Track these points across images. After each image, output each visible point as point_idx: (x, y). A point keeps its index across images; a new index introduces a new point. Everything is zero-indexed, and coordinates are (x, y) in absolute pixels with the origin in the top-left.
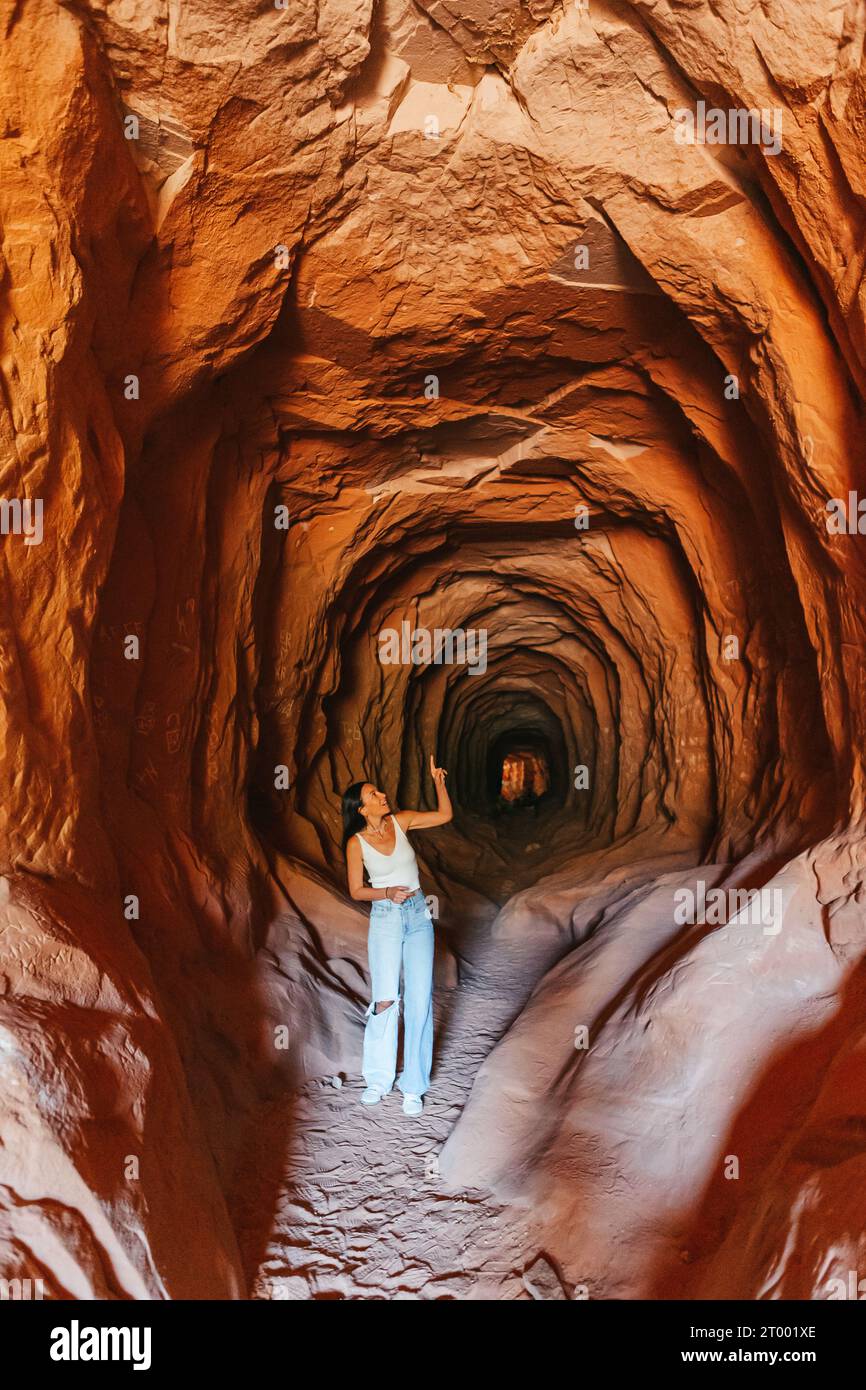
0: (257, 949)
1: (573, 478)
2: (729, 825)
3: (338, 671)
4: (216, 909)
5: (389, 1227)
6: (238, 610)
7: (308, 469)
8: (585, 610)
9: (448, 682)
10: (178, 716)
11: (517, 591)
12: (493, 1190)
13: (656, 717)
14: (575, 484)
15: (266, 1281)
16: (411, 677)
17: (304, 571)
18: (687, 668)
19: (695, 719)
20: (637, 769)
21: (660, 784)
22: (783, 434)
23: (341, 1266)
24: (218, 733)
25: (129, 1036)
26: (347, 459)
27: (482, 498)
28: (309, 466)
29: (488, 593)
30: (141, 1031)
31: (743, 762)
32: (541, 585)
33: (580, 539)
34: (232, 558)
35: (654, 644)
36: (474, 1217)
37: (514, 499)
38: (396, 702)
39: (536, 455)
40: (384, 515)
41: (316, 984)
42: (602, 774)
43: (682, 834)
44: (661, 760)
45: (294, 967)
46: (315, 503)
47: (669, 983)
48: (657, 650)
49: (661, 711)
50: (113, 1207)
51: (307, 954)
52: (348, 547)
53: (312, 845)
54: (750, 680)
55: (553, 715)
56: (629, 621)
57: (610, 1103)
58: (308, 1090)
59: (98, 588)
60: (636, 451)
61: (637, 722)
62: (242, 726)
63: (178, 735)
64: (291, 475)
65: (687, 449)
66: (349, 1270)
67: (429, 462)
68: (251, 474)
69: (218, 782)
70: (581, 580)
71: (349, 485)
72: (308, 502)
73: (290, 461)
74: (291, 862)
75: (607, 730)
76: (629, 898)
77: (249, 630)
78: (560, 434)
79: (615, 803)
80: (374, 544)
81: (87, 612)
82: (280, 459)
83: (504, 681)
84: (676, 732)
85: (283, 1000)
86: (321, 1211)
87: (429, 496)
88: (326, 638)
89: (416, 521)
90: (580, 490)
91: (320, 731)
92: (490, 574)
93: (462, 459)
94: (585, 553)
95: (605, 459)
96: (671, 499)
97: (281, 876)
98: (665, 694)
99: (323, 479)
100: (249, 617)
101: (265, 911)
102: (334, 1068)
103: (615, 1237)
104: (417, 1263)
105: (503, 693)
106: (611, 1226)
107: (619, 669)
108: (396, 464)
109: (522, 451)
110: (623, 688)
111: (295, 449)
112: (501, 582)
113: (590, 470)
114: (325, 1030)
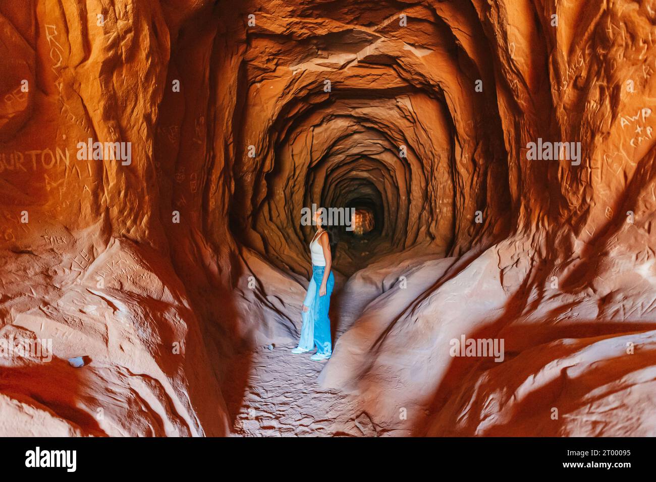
0: (234, 288)
1: (394, 66)
2: (460, 240)
3: (273, 160)
4: (215, 268)
5: (295, 403)
6: (225, 124)
7: (260, 55)
8: (396, 136)
9: (327, 172)
10: (196, 175)
11: (363, 126)
12: (342, 389)
13: (429, 190)
14: (395, 69)
15: (240, 421)
16: (309, 166)
17: (257, 108)
18: (445, 165)
19: (447, 190)
20: (418, 215)
21: (428, 222)
22: (501, 42)
23: (273, 417)
24: (215, 185)
25: (177, 313)
26: (280, 50)
27: (348, 75)
28: (261, 53)
29: (348, 127)
30: (182, 312)
31: (469, 210)
32: (376, 123)
33: (396, 99)
34: (222, 98)
35: (430, 153)
36: (334, 399)
37: (364, 76)
38: (301, 179)
39: (377, 53)
40: (298, 81)
41: (261, 305)
42: (401, 219)
43: (437, 245)
44: (429, 211)
45: (251, 297)
46: (264, 73)
47: (428, 302)
48: (431, 156)
49: (431, 187)
50: (173, 381)
51: (257, 291)
52: (280, 97)
53: (259, 244)
54: (475, 170)
55: (378, 191)
56: (418, 142)
57: (398, 353)
58: (258, 350)
59: (158, 104)
60: (426, 52)
61: (419, 193)
62: (226, 183)
63: (196, 184)
64: (252, 57)
65: (452, 52)
66: (277, 418)
67: (322, 55)
68: (232, 55)
69: (215, 209)
70: (395, 121)
71: (282, 64)
72: (260, 72)
73: (252, 50)
74: (250, 251)
75: (404, 198)
76: (411, 271)
77: (230, 135)
78: (389, 42)
79: (406, 232)
80: (293, 96)
81: (153, 115)
82: (247, 48)
83: (354, 173)
84: (438, 196)
85: (246, 310)
86: (264, 397)
87: (322, 72)
88: (268, 144)
89: (314, 86)
90: (397, 72)
91: (264, 190)
92: (349, 116)
93: (339, 54)
94: (398, 107)
95: (411, 56)
96: (442, 78)
97: (244, 255)
98: (433, 178)
99: (268, 60)
100: (230, 128)
101: (237, 272)
102: (269, 342)
103: (397, 406)
104: (307, 416)
105: (354, 179)
106: (395, 401)
107: (412, 167)
108: (306, 54)
109: (369, 50)
110: (413, 176)
111: (254, 43)
112: (355, 121)
113: (403, 62)
114: (265, 324)
